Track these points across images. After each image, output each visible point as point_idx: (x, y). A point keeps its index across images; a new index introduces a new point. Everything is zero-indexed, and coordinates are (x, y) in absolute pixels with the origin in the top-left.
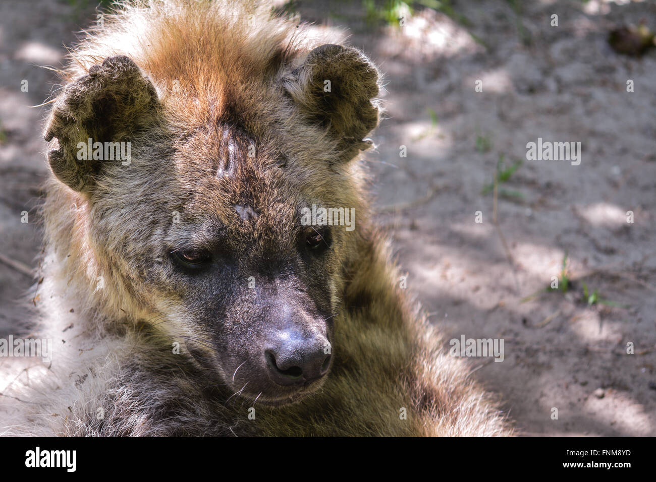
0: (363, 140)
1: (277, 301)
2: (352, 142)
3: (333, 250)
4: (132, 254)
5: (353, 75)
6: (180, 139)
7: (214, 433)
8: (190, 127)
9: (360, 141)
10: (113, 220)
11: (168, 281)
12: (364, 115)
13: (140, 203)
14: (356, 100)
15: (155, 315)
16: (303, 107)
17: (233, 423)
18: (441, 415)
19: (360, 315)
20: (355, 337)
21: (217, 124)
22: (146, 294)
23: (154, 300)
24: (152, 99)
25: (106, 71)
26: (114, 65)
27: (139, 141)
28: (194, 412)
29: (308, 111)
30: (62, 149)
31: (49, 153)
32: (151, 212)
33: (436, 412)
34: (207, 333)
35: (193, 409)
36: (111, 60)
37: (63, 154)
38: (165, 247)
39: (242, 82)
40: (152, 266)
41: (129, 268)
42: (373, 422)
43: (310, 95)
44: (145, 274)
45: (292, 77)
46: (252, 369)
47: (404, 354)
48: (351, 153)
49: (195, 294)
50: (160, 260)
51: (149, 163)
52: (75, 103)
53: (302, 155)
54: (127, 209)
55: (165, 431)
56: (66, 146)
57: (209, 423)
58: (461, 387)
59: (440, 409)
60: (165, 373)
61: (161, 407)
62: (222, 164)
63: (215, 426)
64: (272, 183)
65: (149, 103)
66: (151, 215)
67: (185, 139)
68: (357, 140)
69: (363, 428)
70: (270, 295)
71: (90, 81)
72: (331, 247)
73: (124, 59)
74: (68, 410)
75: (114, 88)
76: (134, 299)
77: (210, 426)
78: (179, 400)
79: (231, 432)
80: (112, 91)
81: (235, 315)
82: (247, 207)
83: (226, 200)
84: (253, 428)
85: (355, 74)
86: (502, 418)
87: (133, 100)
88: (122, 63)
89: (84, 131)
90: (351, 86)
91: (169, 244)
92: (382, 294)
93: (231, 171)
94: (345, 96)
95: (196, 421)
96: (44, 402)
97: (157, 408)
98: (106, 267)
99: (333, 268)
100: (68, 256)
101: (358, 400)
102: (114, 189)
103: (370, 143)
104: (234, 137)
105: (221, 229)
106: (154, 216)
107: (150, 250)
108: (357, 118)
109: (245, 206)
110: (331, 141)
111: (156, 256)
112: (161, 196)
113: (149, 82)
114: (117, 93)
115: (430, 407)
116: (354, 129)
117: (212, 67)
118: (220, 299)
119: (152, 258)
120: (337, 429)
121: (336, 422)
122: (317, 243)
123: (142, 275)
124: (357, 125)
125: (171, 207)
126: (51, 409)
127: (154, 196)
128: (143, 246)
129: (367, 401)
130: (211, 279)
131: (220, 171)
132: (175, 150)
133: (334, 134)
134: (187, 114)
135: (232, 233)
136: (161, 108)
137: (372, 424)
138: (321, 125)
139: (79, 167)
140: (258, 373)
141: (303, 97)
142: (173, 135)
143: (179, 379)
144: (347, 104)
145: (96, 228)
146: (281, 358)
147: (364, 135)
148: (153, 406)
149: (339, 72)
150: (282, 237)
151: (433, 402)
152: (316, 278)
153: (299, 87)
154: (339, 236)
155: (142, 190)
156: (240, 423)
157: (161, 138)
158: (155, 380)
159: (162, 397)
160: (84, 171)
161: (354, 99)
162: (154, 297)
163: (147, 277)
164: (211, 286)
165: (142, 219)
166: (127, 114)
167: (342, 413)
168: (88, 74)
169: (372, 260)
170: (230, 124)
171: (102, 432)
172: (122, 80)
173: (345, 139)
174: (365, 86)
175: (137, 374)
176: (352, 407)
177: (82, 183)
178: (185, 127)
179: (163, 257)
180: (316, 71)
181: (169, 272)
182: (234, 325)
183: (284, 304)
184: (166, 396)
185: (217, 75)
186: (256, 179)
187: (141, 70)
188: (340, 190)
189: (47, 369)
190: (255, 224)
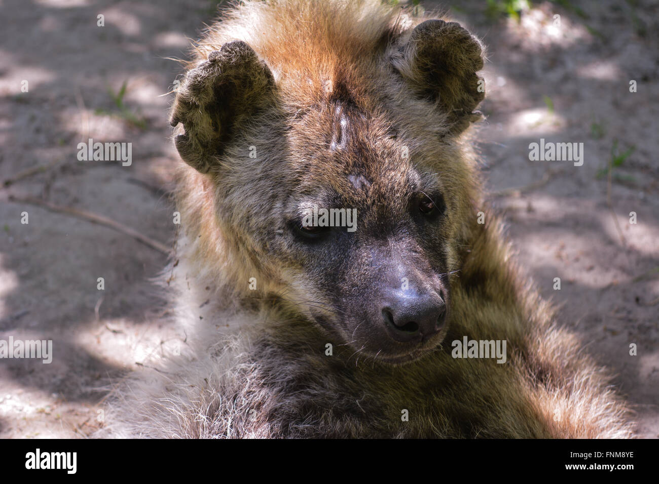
0: (473, 112)
1: (393, 262)
2: (461, 114)
3: (447, 216)
4: (254, 229)
5: (457, 48)
6: (295, 117)
7: (342, 406)
8: (304, 105)
9: (470, 113)
10: (236, 197)
11: (289, 251)
12: (471, 88)
13: (260, 179)
14: (462, 73)
15: (282, 286)
16: (411, 81)
17: (359, 397)
18: (556, 389)
19: (476, 293)
20: (473, 314)
21: (329, 101)
22: (272, 266)
23: (280, 271)
24: (269, 82)
25: (224, 56)
26: (232, 50)
27: (257, 122)
28: (323, 386)
29: (416, 86)
30: (187, 133)
31: (175, 138)
32: (270, 187)
33: (551, 385)
34: (327, 297)
35: (321, 383)
36: (229, 45)
37: (188, 138)
38: (285, 219)
39: (352, 62)
40: (274, 238)
41: (253, 242)
42: (491, 395)
43: (417, 70)
44: (268, 246)
45: (398, 54)
46: (370, 327)
47: (519, 330)
48: (461, 125)
49: (314, 262)
50: (281, 231)
51: (267, 142)
52: (196, 88)
53: (411, 127)
54: (249, 186)
55: (295, 403)
56: (191, 130)
57: (336, 396)
58: (575, 362)
59: (555, 383)
60: (296, 351)
61: (292, 381)
62: (334, 137)
63: (342, 399)
64: (383, 153)
65: (266, 85)
66: (271, 189)
67: (300, 116)
68: (466, 112)
69: (481, 401)
70: (385, 256)
71: (210, 66)
72: (445, 213)
73: (241, 44)
74: (204, 381)
75: (232, 72)
76: (261, 273)
77: (338, 399)
78: (309, 374)
79: (358, 405)
80: (231, 76)
81: (353, 278)
82: (360, 177)
83: (339, 170)
84: (378, 403)
85: (458, 47)
86: (614, 392)
87: (251, 83)
88: (239, 47)
89: (207, 114)
90: (456, 60)
91: (288, 215)
92: (495, 273)
93: (343, 143)
94: (452, 70)
95: (324, 394)
96: (182, 373)
97: (288, 382)
98: (233, 243)
99: (448, 232)
100: (200, 236)
101: (476, 375)
102: (236, 168)
103: (479, 115)
104: (345, 112)
105: (336, 198)
106: (274, 191)
107: (272, 223)
108: (465, 92)
109: (358, 175)
110: (440, 114)
111: (277, 228)
112: (279, 171)
113: (266, 65)
114: (236, 77)
115: (546, 381)
116: (463, 102)
117: (323, 49)
118: (338, 265)
119: (273, 230)
120: (456, 402)
121: (455, 396)
122: (430, 210)
123: (265, 248)
124: (465, 98)
125: (289, 181)
126: (188, 380)
127: (274, 171)
128: (264, 220)
129: (485, 376)
130: (330, 247)
131: (333, 144)
132: (291, 128)
133: (443, 108)
134: (301, 94)
135: (346, 201)
136: (276, 89)
137: (490, 397)
138: (430, 100)
139: (204, 150)
140: (377, 332)
141: (411, 72)
142: (288, 114)
143: (308, 356)
144: (454, 78)
145: (221, 206)
146: (397, 315)
147: (473, 107)
148: (284, 380)
149: (443, 47)
150: (395, 202)
151: (549, 376)
152: (430, 241)
153: (406, 62)
154: (453, 204)
155: (261, 166)
156: (366, 397)
157: (278, 118)
158: (286, 357)
159: (292, 372)
160: (208, 154)
161: (460, 72)
162: (279, 269)
163: (270, 249)
164: (329, 253)
165: (262, 194)
166: (246, 96)
167: (461, 387)
168: (208, 60)
169: (485, 240)
170: (342, 100)
171: (236, 403)
172: (240, 65)
173: (454, 112)
174: (470, 59)
175: (269, 350)
176: (470, 382)
177: (208, 165)
178: (300, 105)
179: (284, 228)
180: (422, 47)
181: (289, 242)
182: (353, 287)
183: (398, 264)
184: (297, 371)
185: (328, 56)
186: (367, 150)
187: (257, 54)
188: (452, 159)
189: (183, 342)
190: (367, 192)
